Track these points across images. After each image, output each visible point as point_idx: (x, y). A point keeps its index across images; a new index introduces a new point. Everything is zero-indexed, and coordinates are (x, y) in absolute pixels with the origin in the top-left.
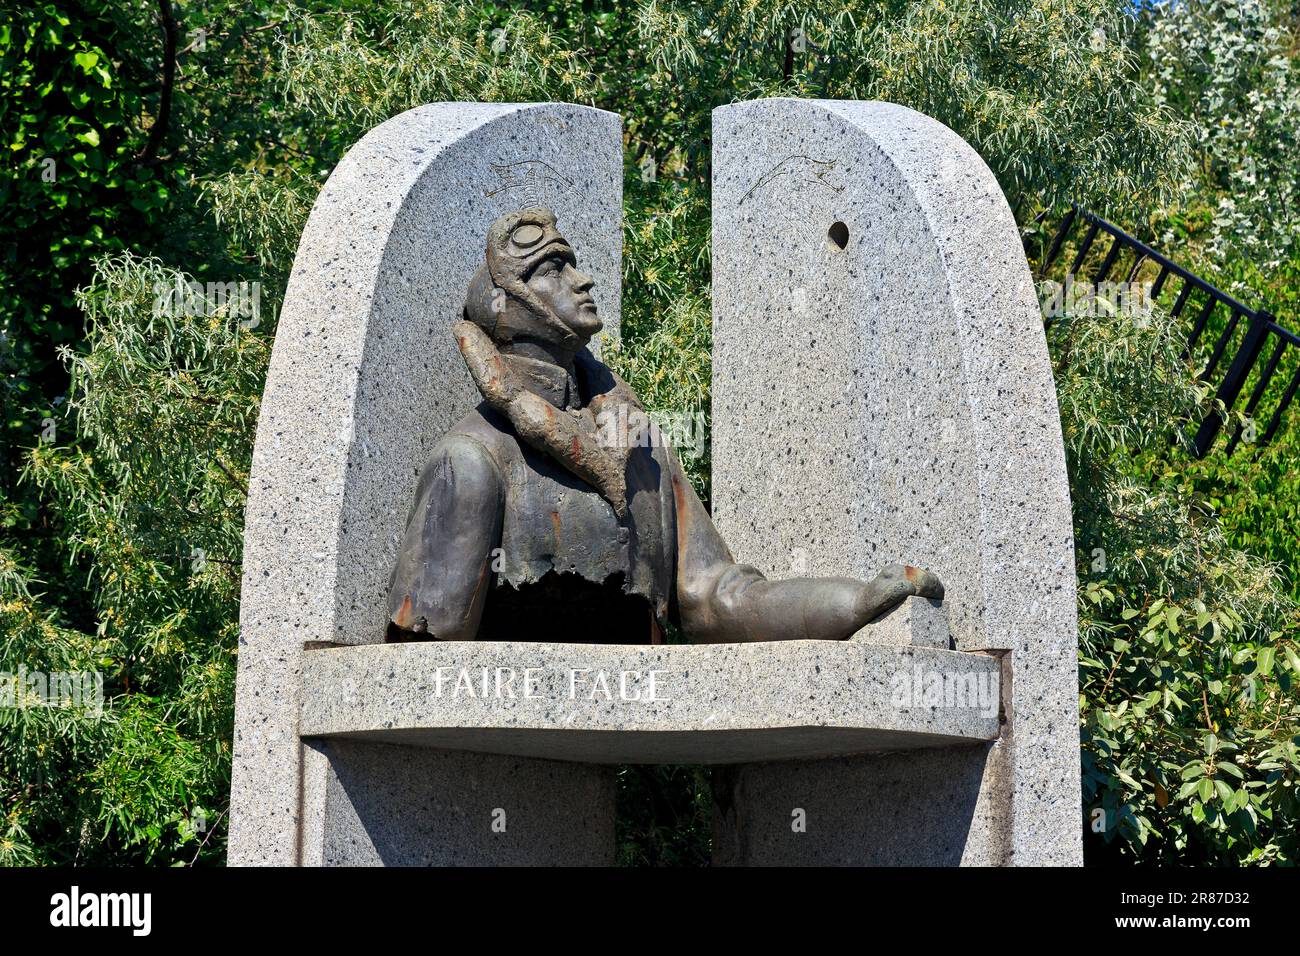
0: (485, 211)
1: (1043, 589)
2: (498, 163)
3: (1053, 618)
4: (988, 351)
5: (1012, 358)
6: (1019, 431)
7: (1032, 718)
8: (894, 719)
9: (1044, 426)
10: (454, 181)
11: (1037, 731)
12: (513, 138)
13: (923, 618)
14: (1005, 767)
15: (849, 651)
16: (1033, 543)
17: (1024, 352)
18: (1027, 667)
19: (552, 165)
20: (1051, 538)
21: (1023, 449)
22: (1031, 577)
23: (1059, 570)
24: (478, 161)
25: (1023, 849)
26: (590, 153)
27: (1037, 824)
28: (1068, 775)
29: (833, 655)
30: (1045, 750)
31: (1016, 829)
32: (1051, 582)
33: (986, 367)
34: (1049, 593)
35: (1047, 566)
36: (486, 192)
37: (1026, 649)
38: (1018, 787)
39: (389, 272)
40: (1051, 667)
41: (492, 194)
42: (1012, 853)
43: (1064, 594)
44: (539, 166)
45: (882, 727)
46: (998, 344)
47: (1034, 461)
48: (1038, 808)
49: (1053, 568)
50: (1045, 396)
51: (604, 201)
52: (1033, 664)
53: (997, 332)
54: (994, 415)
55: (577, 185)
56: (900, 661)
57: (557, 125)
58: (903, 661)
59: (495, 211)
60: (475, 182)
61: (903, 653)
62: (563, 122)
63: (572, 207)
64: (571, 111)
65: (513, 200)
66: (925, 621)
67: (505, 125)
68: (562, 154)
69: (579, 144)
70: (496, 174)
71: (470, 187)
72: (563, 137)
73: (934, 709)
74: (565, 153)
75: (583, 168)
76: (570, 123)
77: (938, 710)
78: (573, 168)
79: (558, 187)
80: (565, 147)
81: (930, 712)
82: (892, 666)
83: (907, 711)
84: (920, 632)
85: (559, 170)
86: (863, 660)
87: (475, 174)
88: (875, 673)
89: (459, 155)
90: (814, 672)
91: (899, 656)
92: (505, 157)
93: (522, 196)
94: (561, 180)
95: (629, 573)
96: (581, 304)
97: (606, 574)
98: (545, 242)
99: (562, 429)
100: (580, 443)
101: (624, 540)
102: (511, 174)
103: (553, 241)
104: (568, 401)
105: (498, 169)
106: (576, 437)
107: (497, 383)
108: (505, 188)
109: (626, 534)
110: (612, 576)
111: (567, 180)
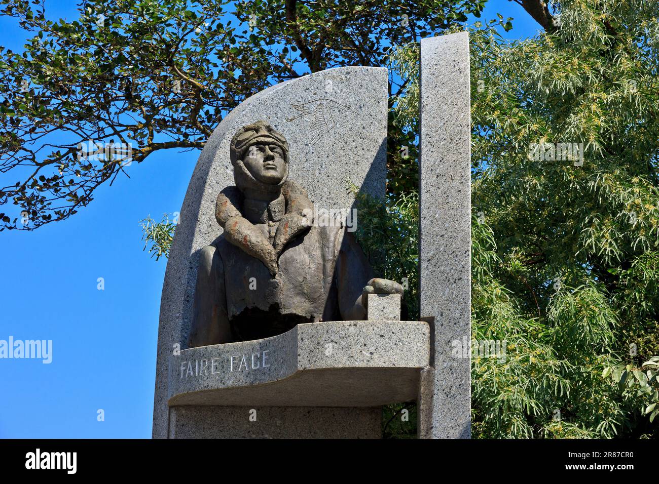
0: (286, 129)
1: (452, 281)
2: (296, 103)
3: (457, 296)
4: (435, 154)
5: (448, 156)
6: (445, 195)
7: (444, 352)
8: (344, 361)
9: (460, 191)
10: (265, 116)
11: (447, 360)
12: (307, 89)
13: (378, 305)
14: (429, 381)
15: (318, 328)
16: (447, 257)
17: (455, 152)
18: (442, 325)
19: (335, 100)
20: (457, 252)
21: (446, 206)
22: (446, 275)
23: (461, 269)
24: (282, 104)
25: (438, 425)
26: (362, 90)
27: (446, 410)
28: (463, 382)
29: (310, 331)
30: (451, 369)
31: (434, 414)
32: (456, 276)
33: (432, 163)
34: (455, 282)
35: (454, 268)
36: (287, 119)
37: (442, 315)
38: (436, 392)
39: (218, 168)
40: (455, 324)
41: (291, 120)
42: (432, 428)
43: (463, 282)
44: (325, 102)
45: (336, 366)
46: (441, 150)
47: (451, 211)
48: (447, 402)
49: (458, 268)
50: (463, 174)
51: (373, 114)
52: (445, 323)
53: (442, 143)
54: (432, 189)
55: (353, 108)
56: (348, 330)
57: (338, 79)
58: (350, 329)
59: (294, 129)
60: (279, 115)
61: (350, 325)
62: (343, 77)
63: (350, 120)
64: (349, 71)
65: (307, 122)
66: (380, 307)
67: (301, 83)
68: (342, 94)
69: (354, 87)
70: (294, 109)
71: (276, 119)
72: (343, 84)
73: (371, 353)
74: (344, 92)
75: (358, 99)
76: (348, 77)
77: (375, 354)
78: (350, 100)
79: (339, 111)
80: (344, 90)
81: (369, 355)
82: (343, 333)
83: (352, 357)
84: (376, 314)
85: (340, 102)
86: (325, 332)
87: (280, 111)
88: (333, 338)
89: (268, 103)
90: (301, 341)
91: (348, 327)
92: (301, 100)
93: (313, 118)
94: (341, 107)
95: (281, 303)
96: (264, 166)
97: (269, 306)
98: (252, 138)
99: (239, 232)
100: (248, 238)
101: (275, 286)
102: (305, 108)
103: (258, 137)
104: (271, 218)
105: (296, 107)
106: (246, 236)
107: (221, 214)
108: (301, 116)
109: (276, 283)
110: (272, 306)
111: (346, 106)
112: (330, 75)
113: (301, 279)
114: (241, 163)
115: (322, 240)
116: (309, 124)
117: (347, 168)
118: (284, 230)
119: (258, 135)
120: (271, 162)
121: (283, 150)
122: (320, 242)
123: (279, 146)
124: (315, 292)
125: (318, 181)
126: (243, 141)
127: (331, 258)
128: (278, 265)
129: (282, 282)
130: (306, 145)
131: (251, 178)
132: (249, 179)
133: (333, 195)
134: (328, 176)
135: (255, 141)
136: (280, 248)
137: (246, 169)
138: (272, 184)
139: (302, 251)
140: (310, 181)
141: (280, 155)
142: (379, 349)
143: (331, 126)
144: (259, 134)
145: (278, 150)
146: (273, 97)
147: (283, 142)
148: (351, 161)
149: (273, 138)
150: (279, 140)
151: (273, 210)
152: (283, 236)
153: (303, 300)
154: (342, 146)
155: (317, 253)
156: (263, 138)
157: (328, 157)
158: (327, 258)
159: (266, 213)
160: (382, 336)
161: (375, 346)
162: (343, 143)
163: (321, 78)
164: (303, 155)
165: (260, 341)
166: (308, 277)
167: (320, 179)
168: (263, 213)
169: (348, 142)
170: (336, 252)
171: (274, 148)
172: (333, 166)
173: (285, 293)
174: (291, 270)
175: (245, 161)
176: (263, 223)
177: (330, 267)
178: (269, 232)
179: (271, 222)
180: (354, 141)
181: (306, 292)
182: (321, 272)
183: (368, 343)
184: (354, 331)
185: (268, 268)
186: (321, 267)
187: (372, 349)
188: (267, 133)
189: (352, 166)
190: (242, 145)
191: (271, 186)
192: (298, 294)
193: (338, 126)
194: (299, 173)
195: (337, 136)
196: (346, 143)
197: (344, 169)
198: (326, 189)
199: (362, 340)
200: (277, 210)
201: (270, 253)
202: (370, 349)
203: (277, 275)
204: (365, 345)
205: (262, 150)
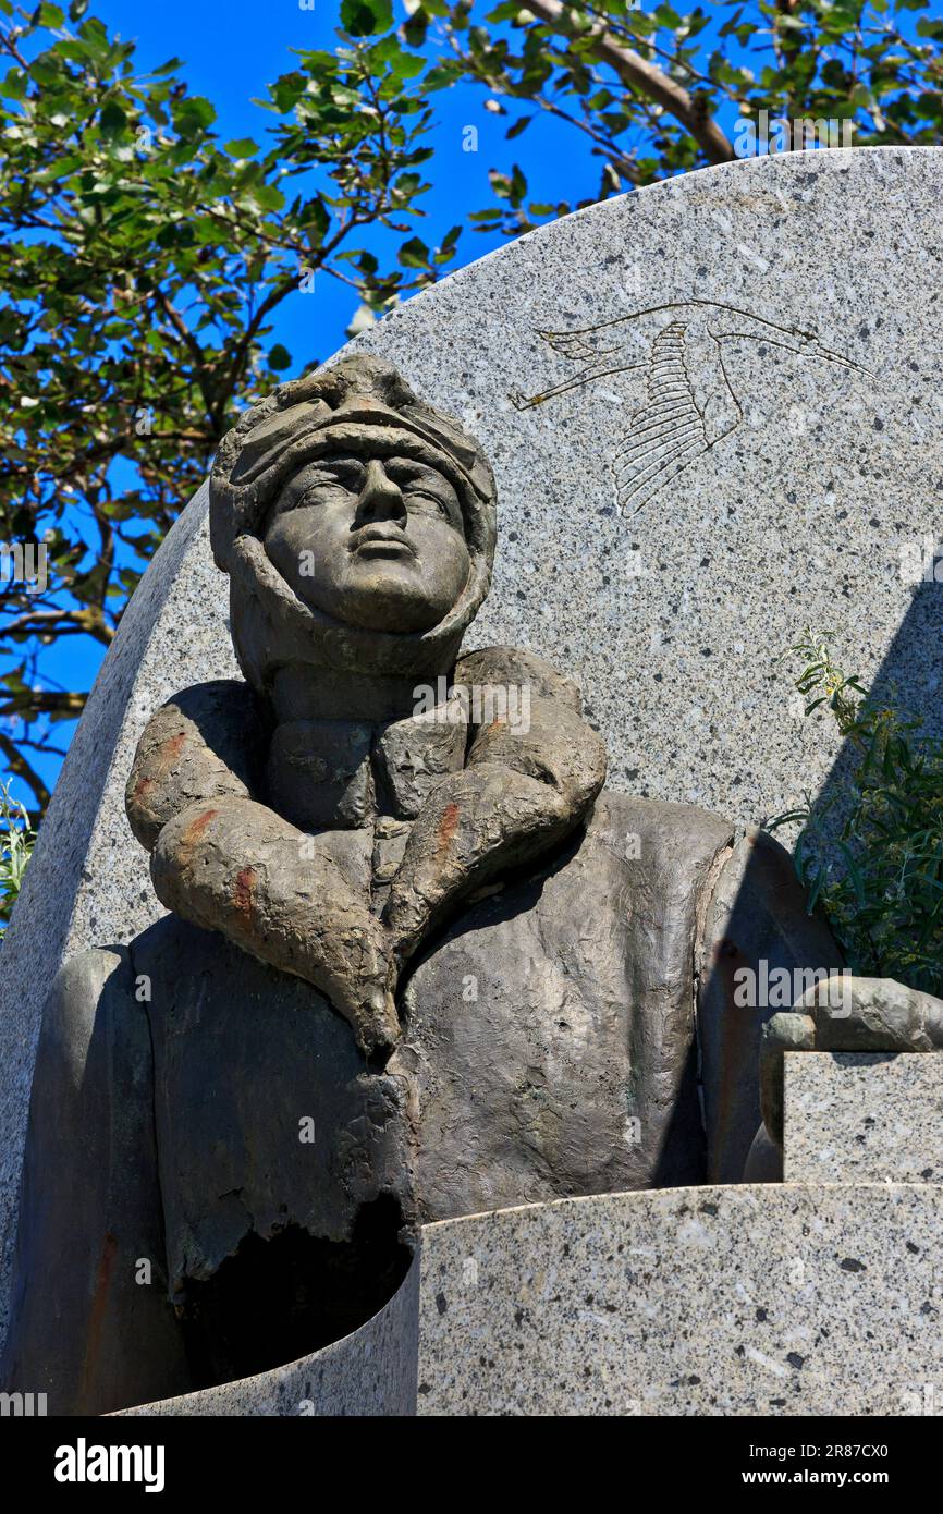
0: (510, 444)
2: (561, 325)
12: (611, 260)
13: (835, 1109)
15: (521, 1234)
19: (743, 303)
24: (493, 332)
26: (873, 254)
36: (516, 399)
41: (536, 402)
44: (696, 315)
55: (827, 338)
56: (671, 1235)
57: (760, 207)
58: (682, 1233)
59: (548, 437)
60: (480, 381)
61: (684, 1210)
62: (783, 196)
63: (811, 390)
64: (813, 167)
65: (609, 406)
66: (846, 1119)
67: (585, 235)
68: (777, 273)
69: (836, 239)
70: (550, 353)
71: (464, 396)
72: (782, 231)
73: (796, 1360)
74: (788, 268)
75: (850, 292)
76: (807, 195)
77: (816, 1362)
78: (816, 299)
79: (762, 352)
80: (788, 255)
81: (783, 1370)
82: (647, 1251)
83: (694, 1380)
84: (824, 1155)
85: (767, 312)
86: (556, 1250)
87: (483, 363)
88: (593, 1283)
89: (429, 326)
90: (433, 1313)
91: (669, 1220)
92: (582, 308)
93: (638, 391)
94: (772, 334)
95: (410, 1194)
96: (353, 547)
97: (352, 1209)
98: (310, 426)
99: (215, 855)
100: (257, 880)
101: (382, 1108)
102: (601, 346)
103: (336, 421)
104: (387, 802)
105: (558, 341)
106: (249, 870)
107: (150, 788)
108: (582, 381)
109: (388, 1091)
110: (365, 1208)
111: (794, 331)
112: (722, 191)
113: (512, 1076)
114: (253, 547)
115: (634, 898)
116: (618, 414)
117: (797, 610)
118: (437, 840)
119: (337, 413)
120: (385, 527)
121: (459, 486)
122: (617, 906)
123: (439, 466)
124: (587, 1145)
125: (658, 678)
126: (266, 443)
127: (671, 975)
128: (402, 1012)
129: (417, 1091)
130: (606, 512)
131: (292, 609)
132: (284, 613)
133: (728, 740)
134: (707, 653)
135: (318, 438)
136: (412, 921)
137: (273, 571)
138: (392, 632)
139: (528, 944)
140: (622, 675)
141: (443, 507)
142: (838, 1335)
143: (720, 421)
144: (343, 410)
145: (434, 483)
146: (455, 303)
147: (467, 457)
148: (814, 578)
149: (409, 428)
150: (441, 441)
151: (401, 760)
152: (428, 865)
153: (526, 1180)
154: (774, 512)
155: (604, 959)
156: (362, 426)
157: (705, 563)
158: (651, 980)
159: (364, 778)
160: (851, 1265)
161: (817, 1320)
162: (780, 498)
163: (678, 206)
164: (588, 559)
165: (282, 1373)
166: (551, 1066)
167: (665, 665)
168: (350, 778)
169: (802, 491)
170: (700, 949)
171: (415, 475)
172: (732, 604)
173: (432, 1143)
174: (469, 1031)
175: (272, 535)
176: (351, 824)
177: (663, 1017)
178: (374, 861)
179: (388, 822)
180: (830, 487)
181: (539, 1141)
182: (622, 1044)
183: (777, 1302)
184: (706, 1243)
185: (344, 1019)
186: (621, 1023)
187: (799, 1337)
188: (378, 406)
189: (820, 602)
190: (262, 461)
191: (387, 641)
192: (499, 1150)
193: (756, 419)
194: (570, 641)
195: (752, 465)
196: (791, 497)
197: (781, 620)
198: (696, 713)
199: (744, 1289)
200: (418, 763)
201: (360, 942)
202: (788, 1338)
203: (394, 1058)
204: (761, 1315)
205: (351, 481)
